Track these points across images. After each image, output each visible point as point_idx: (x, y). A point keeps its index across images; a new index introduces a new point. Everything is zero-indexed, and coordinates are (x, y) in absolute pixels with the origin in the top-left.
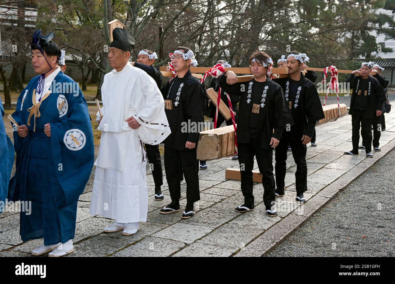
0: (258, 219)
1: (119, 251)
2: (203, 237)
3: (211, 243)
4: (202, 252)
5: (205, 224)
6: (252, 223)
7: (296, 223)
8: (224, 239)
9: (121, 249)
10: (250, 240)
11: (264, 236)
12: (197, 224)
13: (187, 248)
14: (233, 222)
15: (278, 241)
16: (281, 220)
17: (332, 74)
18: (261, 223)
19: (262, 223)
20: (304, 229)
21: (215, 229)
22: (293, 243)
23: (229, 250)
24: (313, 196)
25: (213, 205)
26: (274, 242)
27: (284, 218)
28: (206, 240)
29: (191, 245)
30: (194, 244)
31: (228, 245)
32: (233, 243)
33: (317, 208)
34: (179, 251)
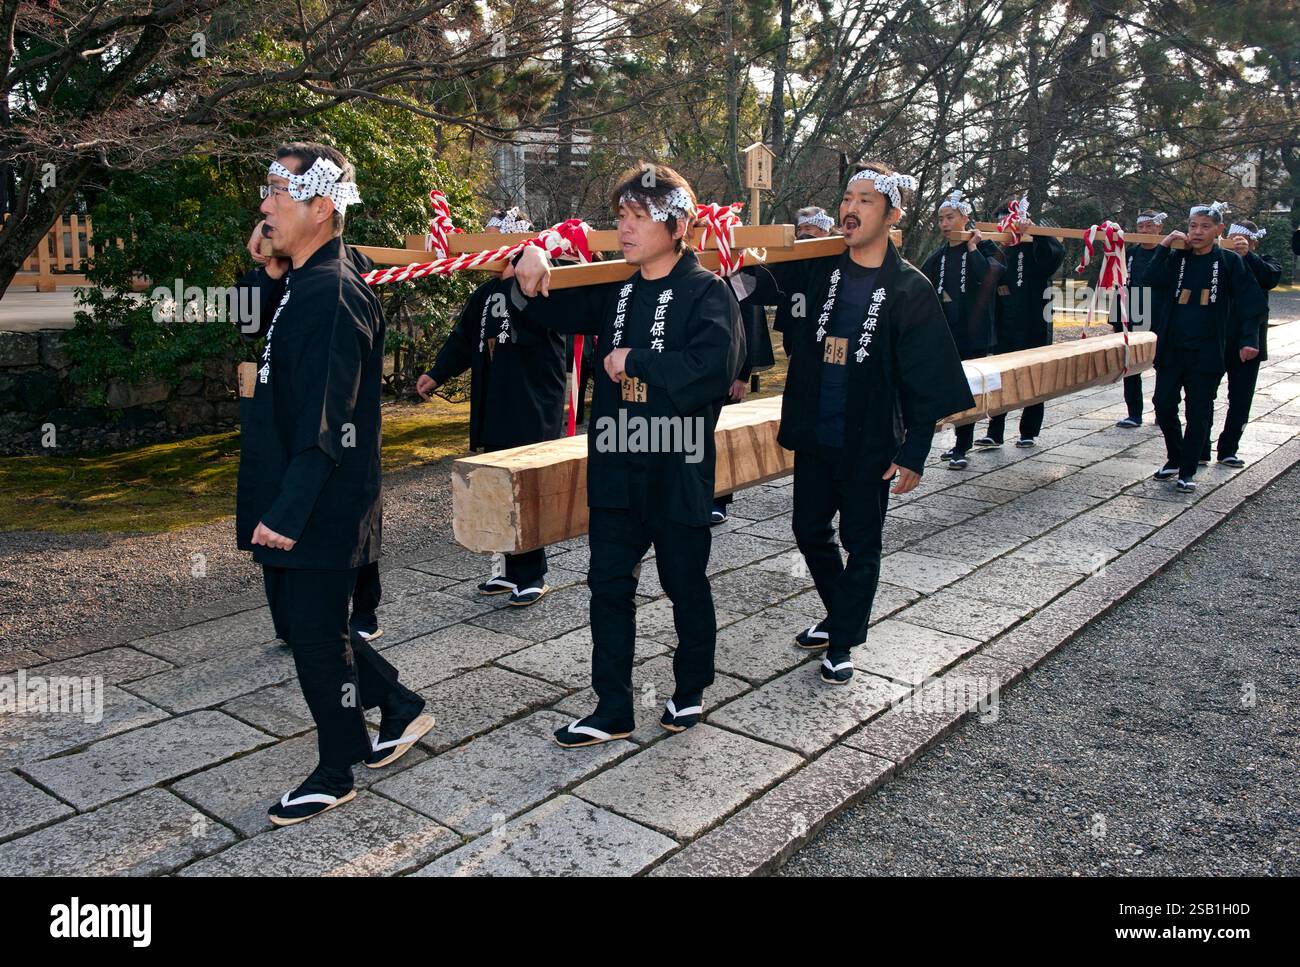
0: (1069, 551)
1: (789, 598)
2: (954, 582)
3: (973, 596)
4: (957, 612)
5: (955, 558)
6: (1058, 559)
7: (1154, 563)
8: (1001, 588)
9: (793, 597)
10: (1056, 593)
11: (1084, 586)
12: (939, 555)
13: (923, 602)
14: (1015, 555)
15: (1117, 598)
16: (1119, 556)
17: (1109, 247)
18: (1076, 559)
19: (1079, 561)
20: (1172, 577)
21: (979, 567)
22: (1150, 605)
23: (1012, 611)
24: (1187, 509)
25: (968, 519)
26: (1107, 600)
27: (1126, 552)
28: (962, 588)
29: (932, 598)
30: (938, 595)
31: (1009, 601)
32: (1019, 597)
33: (1199, 535)
34: (908, 606)
